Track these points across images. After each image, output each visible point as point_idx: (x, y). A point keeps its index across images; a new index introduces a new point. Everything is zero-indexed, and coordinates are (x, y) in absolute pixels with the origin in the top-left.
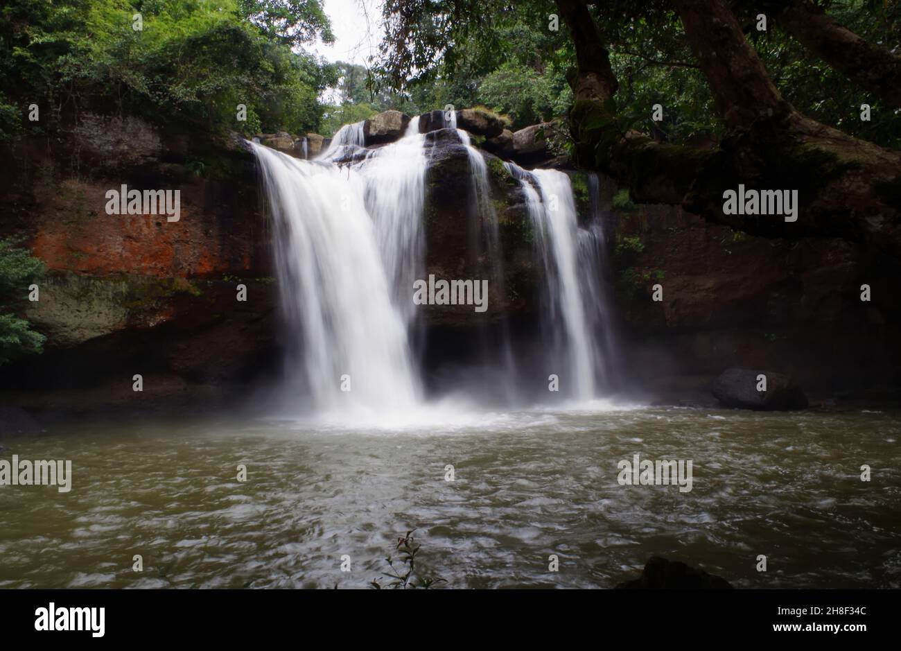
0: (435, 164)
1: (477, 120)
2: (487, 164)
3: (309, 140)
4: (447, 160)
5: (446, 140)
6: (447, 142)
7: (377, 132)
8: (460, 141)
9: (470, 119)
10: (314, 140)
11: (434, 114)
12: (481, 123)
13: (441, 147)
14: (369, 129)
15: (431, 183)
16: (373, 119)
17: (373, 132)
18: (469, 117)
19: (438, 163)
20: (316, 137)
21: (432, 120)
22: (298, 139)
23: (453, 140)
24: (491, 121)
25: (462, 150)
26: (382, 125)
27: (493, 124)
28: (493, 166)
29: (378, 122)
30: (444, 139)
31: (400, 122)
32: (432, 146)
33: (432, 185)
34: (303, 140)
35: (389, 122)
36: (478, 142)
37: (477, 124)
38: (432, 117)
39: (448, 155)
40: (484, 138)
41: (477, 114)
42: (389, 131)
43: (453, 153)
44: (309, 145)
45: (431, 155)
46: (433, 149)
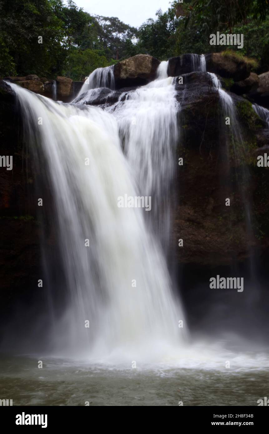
0: (187, 106)
1: (226, 63)
2: (237, 106)
3: (58, 83)
4: (199, 102)
5: (197, 83)
6: (198, 85)
7: (128, 75)
8: (210, 83)
9: (220, 62)
10: (63, 83)
11: (183, 58)
12: (230, 67)
13: (192, 90)
14: (120, 72)
15: (184, 124)
16: (124, 62)
17: (123, 75)
18: (219, 61)
19: (190, 106)
20: (65, 80)
21: (181, 64)
22: (47, 82)
23: (205, 83)
24: (240, 64)
25: (213, 93)
26: (133, 69)
27: (242, 67)
28: (243, 108)
29: (129, 66)
30: (195, 82)
31: (150, 65)
32: (183, 89)
33: (184, 127)
34: (53, 84)
35: (139, 65)
36: (227, 85)
37: (226, 67)
38: (181, 60)
39: (199, 98)
40: (232, 82)
41: (226, 57)
42: (140, 75)
43: (204, 96)
44: (58, 88)
45: (183, 97)
46: (184, 92)
